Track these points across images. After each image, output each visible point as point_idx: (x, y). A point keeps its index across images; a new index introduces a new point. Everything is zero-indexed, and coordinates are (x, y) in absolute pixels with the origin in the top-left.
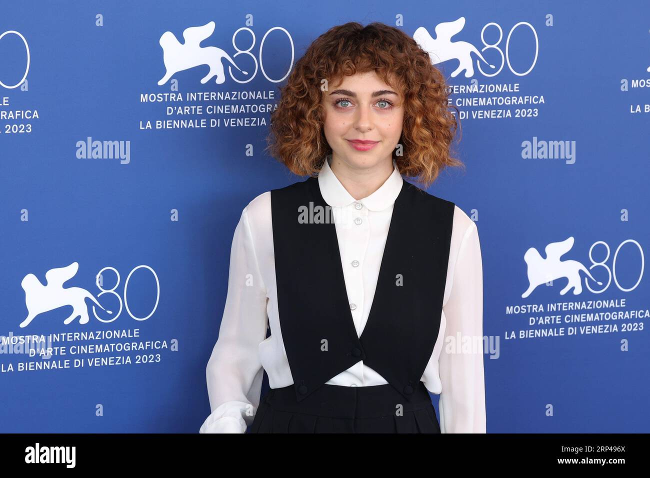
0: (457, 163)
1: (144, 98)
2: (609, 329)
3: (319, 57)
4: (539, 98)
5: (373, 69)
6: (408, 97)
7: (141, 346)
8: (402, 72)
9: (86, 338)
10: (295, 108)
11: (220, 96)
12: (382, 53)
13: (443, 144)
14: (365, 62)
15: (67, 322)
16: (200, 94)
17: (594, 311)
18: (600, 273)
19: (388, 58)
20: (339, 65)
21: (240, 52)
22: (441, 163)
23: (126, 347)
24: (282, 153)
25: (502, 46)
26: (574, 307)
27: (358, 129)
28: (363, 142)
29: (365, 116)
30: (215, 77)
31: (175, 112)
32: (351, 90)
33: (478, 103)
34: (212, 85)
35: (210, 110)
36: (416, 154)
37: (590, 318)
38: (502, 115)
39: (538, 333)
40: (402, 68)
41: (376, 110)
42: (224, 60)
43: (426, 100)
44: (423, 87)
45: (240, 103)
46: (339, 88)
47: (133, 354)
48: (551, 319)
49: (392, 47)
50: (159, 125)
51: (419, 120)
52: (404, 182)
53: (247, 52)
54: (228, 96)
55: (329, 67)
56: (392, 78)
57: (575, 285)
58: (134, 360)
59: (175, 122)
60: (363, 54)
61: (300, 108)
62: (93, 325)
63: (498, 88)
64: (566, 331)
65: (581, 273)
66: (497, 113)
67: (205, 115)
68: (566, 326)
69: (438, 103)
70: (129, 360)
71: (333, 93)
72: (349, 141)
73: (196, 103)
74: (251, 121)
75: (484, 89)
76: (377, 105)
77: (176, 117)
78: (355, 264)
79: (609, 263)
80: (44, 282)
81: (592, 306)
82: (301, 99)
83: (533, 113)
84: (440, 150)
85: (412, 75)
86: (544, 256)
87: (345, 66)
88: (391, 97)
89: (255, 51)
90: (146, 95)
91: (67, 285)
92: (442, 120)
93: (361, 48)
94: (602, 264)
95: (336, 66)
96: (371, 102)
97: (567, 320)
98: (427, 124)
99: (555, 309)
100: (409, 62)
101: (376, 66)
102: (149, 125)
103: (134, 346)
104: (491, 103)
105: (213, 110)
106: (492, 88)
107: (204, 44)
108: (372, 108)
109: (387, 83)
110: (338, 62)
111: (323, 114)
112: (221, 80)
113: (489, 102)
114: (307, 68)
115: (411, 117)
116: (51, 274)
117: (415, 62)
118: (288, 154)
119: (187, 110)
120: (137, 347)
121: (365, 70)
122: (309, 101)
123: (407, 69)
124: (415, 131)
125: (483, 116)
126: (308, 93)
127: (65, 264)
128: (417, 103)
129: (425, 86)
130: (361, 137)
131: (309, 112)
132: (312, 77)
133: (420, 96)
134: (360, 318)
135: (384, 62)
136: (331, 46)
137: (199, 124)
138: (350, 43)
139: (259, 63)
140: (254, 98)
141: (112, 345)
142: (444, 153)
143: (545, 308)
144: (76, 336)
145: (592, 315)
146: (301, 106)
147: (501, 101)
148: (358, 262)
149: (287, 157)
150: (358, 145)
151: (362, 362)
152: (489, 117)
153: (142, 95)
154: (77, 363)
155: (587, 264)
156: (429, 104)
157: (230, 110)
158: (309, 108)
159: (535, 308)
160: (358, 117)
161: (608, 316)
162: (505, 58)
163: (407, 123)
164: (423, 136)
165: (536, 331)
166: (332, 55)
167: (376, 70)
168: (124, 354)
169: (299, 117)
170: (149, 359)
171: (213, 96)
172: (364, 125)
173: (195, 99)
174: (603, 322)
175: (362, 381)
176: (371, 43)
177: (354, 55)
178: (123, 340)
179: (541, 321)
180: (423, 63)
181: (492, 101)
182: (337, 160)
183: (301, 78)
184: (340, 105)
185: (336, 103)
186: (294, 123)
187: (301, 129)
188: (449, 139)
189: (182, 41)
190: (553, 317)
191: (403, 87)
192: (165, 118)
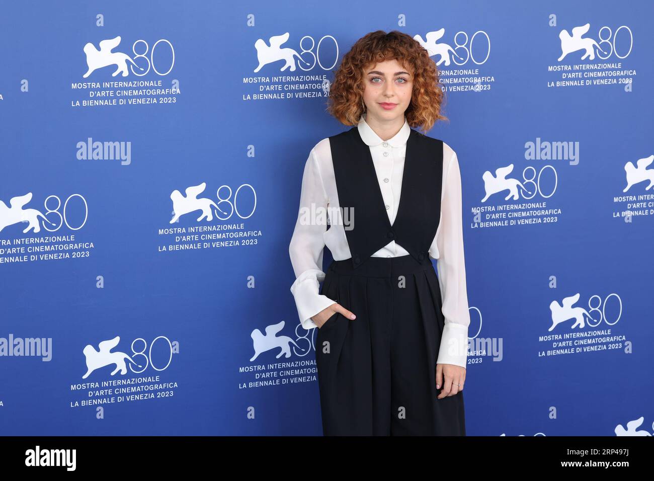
0: (445, 118)
1: (245, 81)
2: (535, 221)
3: (361, 51)
4: (491, 77)
5: (395, 58)
6: (416, 76)
7: (245, 234)
8: (413, 61)
9: (211, 230)
10: (346, 83)
11: (293, 79)
12: (401, 49)
13: (437, 106)
14: (390, 54)
15: (199, 220)
16: (280, 77)
17: (526, 210)
18: (530, 187)
19: (404, 52)
20: (374, 56)
21: (305, 51)
22: (435, 117)
23: (236, 235)
24: (337, 112)
25: (468, 46)
26: (514, 208)
27: (386, 96)
28: (388, 104)
29: (390, 87)
30: (290, 67)
31: (265, 89)
32: (381, 71)
33: (453, 82)
34: (288, 72)
35: (287, 87)
36: (420, 112)
37: (524, 214)
38: (468, 88)
39: (491, 224)
40: (413, 58)
41: (397, 84)
42: (295, 56)
43: (428, 78)
44: (425, 70)
45: (305, 83)
46: (373, 70)
47: (240, 239)
48: (500, 215)
49: (406, 45)
50: (255, 97)
51: (422, 91)
52: (411, 130)
53: (309, 51)
54: (297, 79)
55: (368, 58)
56: (407, 64)
57: (515, 194)
58: (240, 243)
59: (265, 95)
60: (389, 49)
61: (349, 83)
62: (215, 222)
63: (466, 72)
64: (509, 223)
65: (518, 186)
66: (465, 88)
67: (283, 91)
68: (509, 219)
69: (434, 80)
70: (237, 243)
71: (370, 73)
72: (379, 104)
73: (278, 83)
74: (312, 94)
75: (457, 73)
76: (397, 81)
77: (265, 92)
78: (386, 180)
79: (536, 180)
80: (185, 195)
81: (525, 207)
82: (350, 77)
83: (487, 87)
84: (435, 109)
85: (419, 62)
86: (495, 176)
87: (378, 56)
88: (406, 76)
89: (314, 51)
90: (247, 79)
91: (199, 197)
92: (437, 91)
93: (388, 45)
94: (531, 181)
95: (372, 56)
96: (393, 79)
97: (510, 216)
98: (427, 93)
99: (502, 209)
100: (417, 54)
101: (397, 56)
102: (249, 97)
103: (241, 234)
104: (461, 81)
105: (288, 87)
106: (461, 72)
107: (282, 47)
108: (394, 83)
109: (404, 67)
110: (373, 54)
111: (364, 87)
112: (293, 69)
113: (460, 81)
114: (353, 58)
115: (417, 89)
116: (189, 190)
117: (420, 55)
118: (340, 112)
119: (272, 88)
120: (243, 235)
121: (390, 59)
122: (354, 79)
123: (416, 59)
124: (419, 98)
125: (456, 89)
126: (355, 73)
127: (197, 183)
128: (421, 80)
129: (427, 69)
130: (387, 101)
131: (355, 85)
132: (357, 63)
133: (423, 76)
134: (392, 214)
135: (402, 54)
136: (368, 44)
137: (280, 96)
138: (381, 42)
139: (317, 58)
140: (314, 80)
141: (227, 234)
142: (437, 112)
143: (496, 208)
144: (205, 229)
145: (525, 212)
146: (350, 82)
147: (467, 80)
148: (388, 180)
149: (341, 115)
150: (385, 106)
151: (394, 241)
152: (460, 90)
153: (244, 79)
154: (206, 245)
155: (522, 181)
156: (428, 81)
157: (299, 88)
158: (355, 83)
159: (489, 209)
160: (386, 88)
161: (535, 213)
162: (470, 53)
163: (415, 93)
164: (424, 101)
165: (490, 223)
166: (370, 49)
167: (397, 59)
168: (234, 239)
169: (349, 88)
170: (250, 242)
171: (288, 79)
172: (389, 93)
173: (277, 81)
174: (532, 217)
175: (394, 254)
176: (393, 42)
177: (383, 50)
178: (234, 231)
179: (493, 217)
180: (425, 55)
181: (462, 80)
182: (370, 116)
183: (350, 65)
184: (374, 81)
185: (372, 80)
186: (345, 93)
187: (350, 96)
188: (439, 103)
189: (269, 45)
190: (501, 214)
191: (413, 70)
192: (258, 92)
